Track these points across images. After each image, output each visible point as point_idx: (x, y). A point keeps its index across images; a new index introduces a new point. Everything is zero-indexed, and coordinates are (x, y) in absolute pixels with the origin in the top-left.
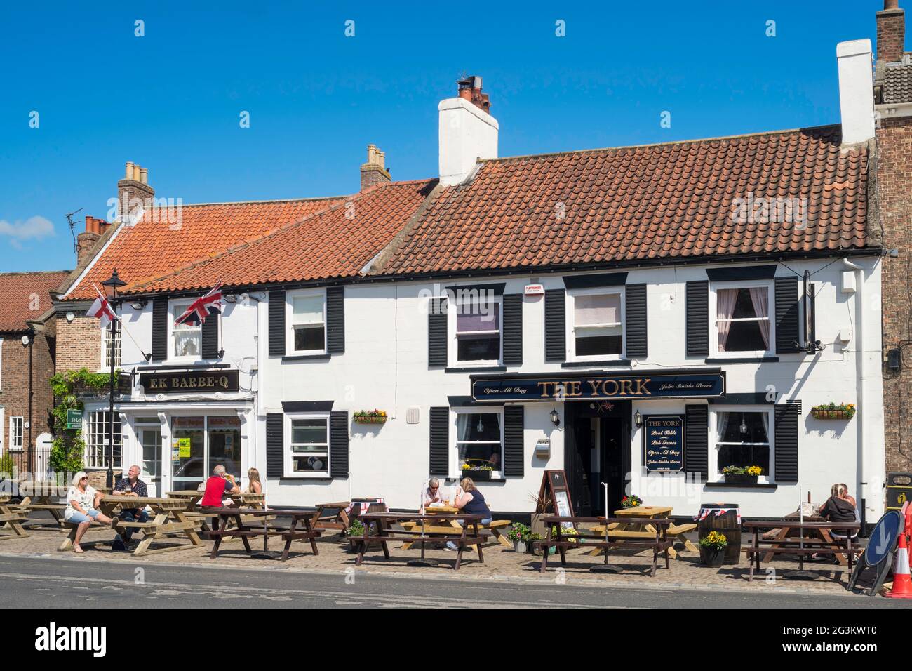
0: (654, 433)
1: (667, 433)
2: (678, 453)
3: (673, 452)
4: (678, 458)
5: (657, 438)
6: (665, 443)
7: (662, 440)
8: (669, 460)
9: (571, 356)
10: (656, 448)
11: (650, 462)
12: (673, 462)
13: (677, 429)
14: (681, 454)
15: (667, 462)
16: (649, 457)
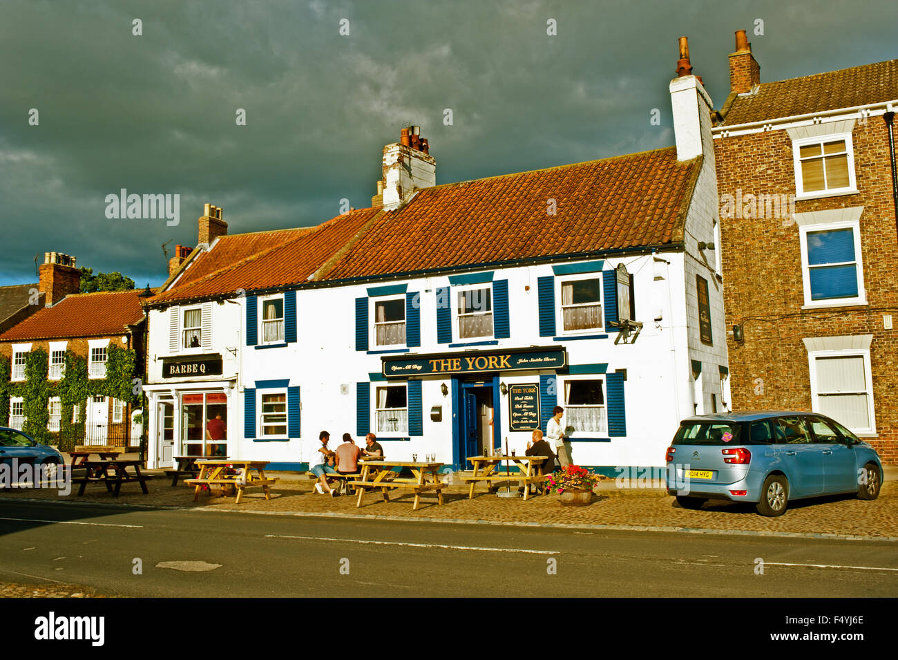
0: (517, 398)
1: (527, 398)
2: (535, 414)
3: (531, 414)
4: (535, 419)
5: (519, 402)
6: (525, 406)
7: (523, 404)
8: (528, 420)
9: (456, 338)
10: (518, 411)
11: (515, 422)
12: (531, 421)
13: (534, 395)
14: (537, 415)
15: (527, 422)
16: (514, 418)
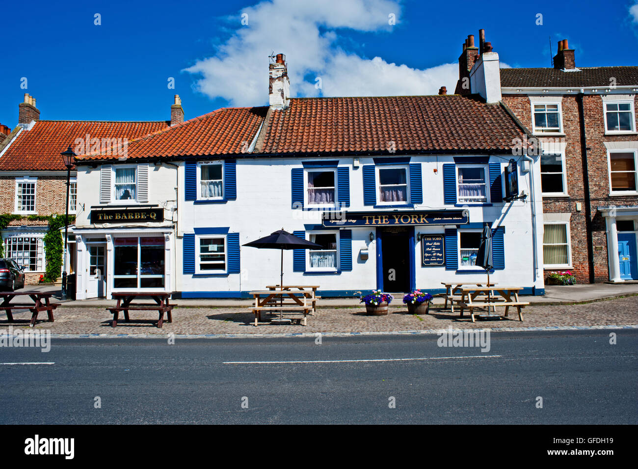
0: (428, 244)
1: (435, 244)
2: (441, 255)
3: (438, 254)
4: (441, 257)
5: (429, 247)
6: (434, 249)
7: (432, 248)
8: (436, 259)
9: (379, 202)
10: (429, 252)
11: (426, 260)
12: (438, 259)
13: (440, 242)
14: (443, 255)
16: (425, 257)
